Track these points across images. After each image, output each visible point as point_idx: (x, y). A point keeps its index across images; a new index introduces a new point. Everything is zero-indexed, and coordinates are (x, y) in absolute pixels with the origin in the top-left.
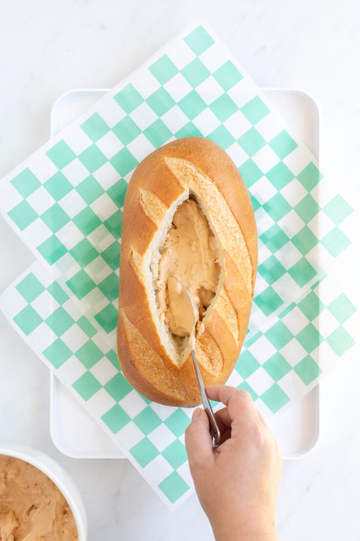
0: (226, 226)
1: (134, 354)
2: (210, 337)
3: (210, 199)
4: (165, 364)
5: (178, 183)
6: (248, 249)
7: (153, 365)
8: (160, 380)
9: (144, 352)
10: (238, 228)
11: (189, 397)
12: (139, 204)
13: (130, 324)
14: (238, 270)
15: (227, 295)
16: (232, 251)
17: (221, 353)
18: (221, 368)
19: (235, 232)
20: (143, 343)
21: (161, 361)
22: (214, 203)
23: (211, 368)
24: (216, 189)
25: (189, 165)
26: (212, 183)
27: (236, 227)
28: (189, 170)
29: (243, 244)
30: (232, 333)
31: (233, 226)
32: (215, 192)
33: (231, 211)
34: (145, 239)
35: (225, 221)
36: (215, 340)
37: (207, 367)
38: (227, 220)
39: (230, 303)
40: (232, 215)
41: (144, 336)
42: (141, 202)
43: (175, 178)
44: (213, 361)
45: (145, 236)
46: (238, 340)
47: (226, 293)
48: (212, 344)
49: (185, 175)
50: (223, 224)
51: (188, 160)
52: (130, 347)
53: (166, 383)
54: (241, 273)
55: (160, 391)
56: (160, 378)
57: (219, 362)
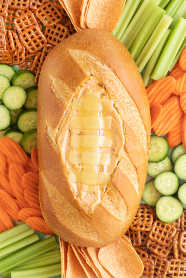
0: (123, 102)
1: (55, 208)
2: (116, 190)
3: (109, 82)
4: (80, 214)
5: (82, 71)
6: (142, 118)
7: (70, 215)
8: (77, 226)
9: (62, 206)
10: (133, 103)
11: (101, 239)
12: (51, 89)
13: (49, 184)
14: (135, 136)
15: (128, 156)
16: (129, 121)
17: (126, 202)
18: (125, 214)
19: (131, 106)
20: (61, 199)
21: (77, 211)
22: (112, 84)
23: (118, 214)
24: (113, 74)
25: (89, 55)
26: (109, 69)
27: (131, 102)
28: (90, 60)
29: (137, 115)
30: (134, 185)
31: (129, 101)
32: (112, 76)
33: (127, 90)
34: (58, 117)
35: (122, 98)
36: (119, 192)
37: (114, 214)
38: (124, 97)
39: (131, 162)
40: (127, 92)
41: (61, 193)
42: (52, 87)
43: (79, 67)
44: (119, 209)
45: (57, 114)
46: (139, 190)
47: (127, 155)
48: (118, 196)
49: (87, 64)
50: (121, 101)
51: (89, 51)
52: (51, 202)
53: (82, 229)
54: (138, 138)
55: (77, 235)
56: (77, 225)
57: (124, 209)
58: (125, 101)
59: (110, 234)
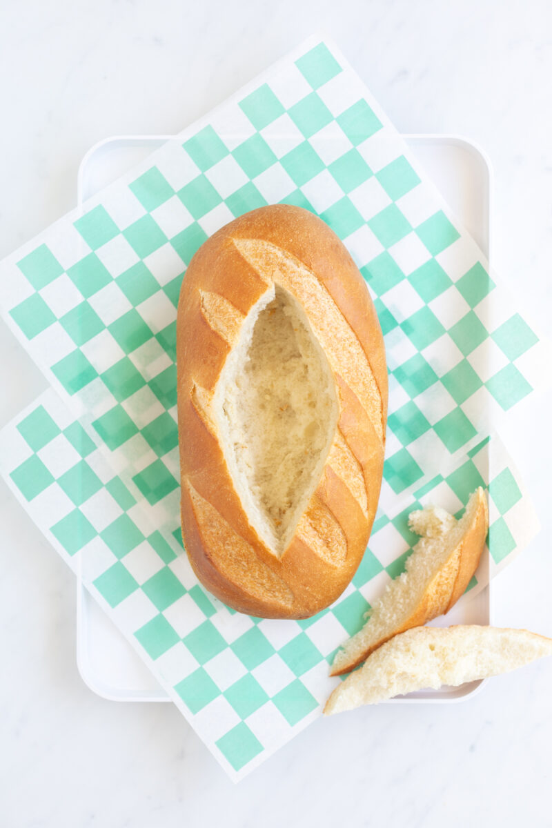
0: (335, 336)
1: (209, 544)
2: (325, 508)
3: (308, 297)
4: (258, 555)
5: (258, 277)
6: (371, 369)
7: (239, 558)
8: (252, 579)
9: (225, 539)
10: (354, 339)
11: (298, 603)
12: (201, 313)
13: (200, 497)
14: (359, 403)
15: (345, 442)
16: (348, 375)
17: (343, 532)
18: (344, 555)
19: (350, 346)
20: (222, 525)
21: (252, 550)
22: (314, 303)
23: (329, 555)
24: (316, 282)
25: (272, 248)
26: (309, 273)
27: (351, 338)
28: (272, 257)
29: (363, 363)
30: (357, 500)
31: (347, 336)
32: (316, 286)
33: (342, 314)
34: (214, 366)
35: (334, 330)
36: (331, 512)
37: (322, 554)
38: (336, 328)
39: (351, 454)
40: (344, 320)
41: (223, 515)
42: (203, 310)
43: (252, 270)
44: (330, 545)
45: (212, 362)
46: (367, 509)
47: (343, 440)
48: (328, 519)
49: (267, 264)
50: (330, 334)
51: (271, 240)
52: (203, 533)
53: (262, 584)
54: (365, 407)
55: (253, 597)
56: (252, 577)
57: (340, 545)
58: (339, 335)
59: (315, 594)
